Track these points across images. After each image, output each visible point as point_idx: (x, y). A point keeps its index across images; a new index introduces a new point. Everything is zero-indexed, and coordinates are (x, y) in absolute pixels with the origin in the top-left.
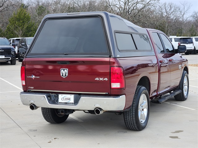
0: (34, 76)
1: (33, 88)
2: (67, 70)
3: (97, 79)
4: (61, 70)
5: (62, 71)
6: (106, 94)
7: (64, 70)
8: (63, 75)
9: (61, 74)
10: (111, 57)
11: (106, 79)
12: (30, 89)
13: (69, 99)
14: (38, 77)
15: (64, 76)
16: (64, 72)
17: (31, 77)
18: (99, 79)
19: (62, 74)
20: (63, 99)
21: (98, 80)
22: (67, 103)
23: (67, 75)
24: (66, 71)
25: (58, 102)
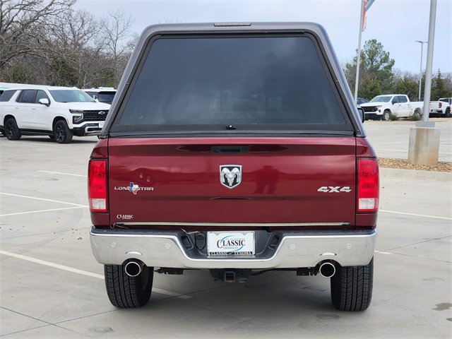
0: (135, 187)
1: (130, 217)
2: (239, 168)
3: (323, 189)
4: (222, 168)
5: (226, 170)
6: (343, 225)
7: (231, 169)
8: (226, 182)
9: (222, 180)
10: (358, 135)
11: (346, 189)
12: (121, 220)
13: (241, 243)
14: (149, 189)
15: (231, 184)
16: (231, 174)
17: (128, 188)
18: (328, 188)
19: (226, 179)
20: (221, 244)
21: (326, 191)
22: (233, 253)
23: (239, 180)
24: (235, 170)
25: (206, 252)
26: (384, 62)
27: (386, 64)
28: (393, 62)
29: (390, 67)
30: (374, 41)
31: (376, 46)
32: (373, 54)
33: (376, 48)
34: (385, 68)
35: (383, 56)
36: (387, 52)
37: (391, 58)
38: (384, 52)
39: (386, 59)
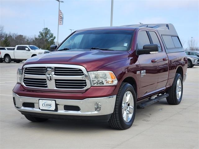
26: (51, 37)
27: (52, 38)
28: (55, 38)
29: (54, 39)
30: (47, 29)
31: (48, 30)
32: (46, 34)
33: (48, 32)
34: (52, 40)
35: (51, 35)
36: (52, 33)
37: (54, 36)
38: (51, 33)
39: (52, 36)
